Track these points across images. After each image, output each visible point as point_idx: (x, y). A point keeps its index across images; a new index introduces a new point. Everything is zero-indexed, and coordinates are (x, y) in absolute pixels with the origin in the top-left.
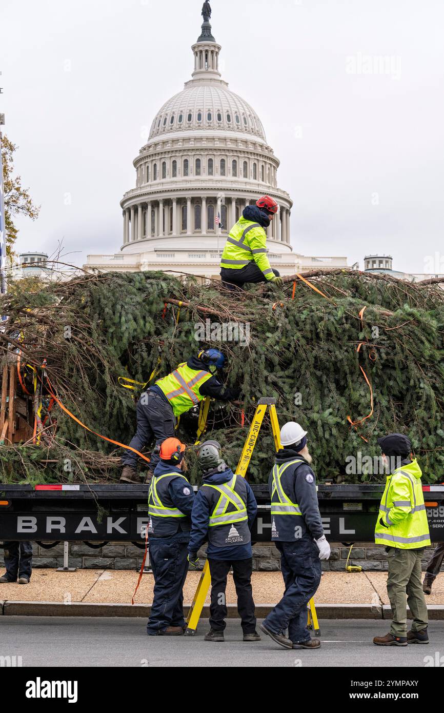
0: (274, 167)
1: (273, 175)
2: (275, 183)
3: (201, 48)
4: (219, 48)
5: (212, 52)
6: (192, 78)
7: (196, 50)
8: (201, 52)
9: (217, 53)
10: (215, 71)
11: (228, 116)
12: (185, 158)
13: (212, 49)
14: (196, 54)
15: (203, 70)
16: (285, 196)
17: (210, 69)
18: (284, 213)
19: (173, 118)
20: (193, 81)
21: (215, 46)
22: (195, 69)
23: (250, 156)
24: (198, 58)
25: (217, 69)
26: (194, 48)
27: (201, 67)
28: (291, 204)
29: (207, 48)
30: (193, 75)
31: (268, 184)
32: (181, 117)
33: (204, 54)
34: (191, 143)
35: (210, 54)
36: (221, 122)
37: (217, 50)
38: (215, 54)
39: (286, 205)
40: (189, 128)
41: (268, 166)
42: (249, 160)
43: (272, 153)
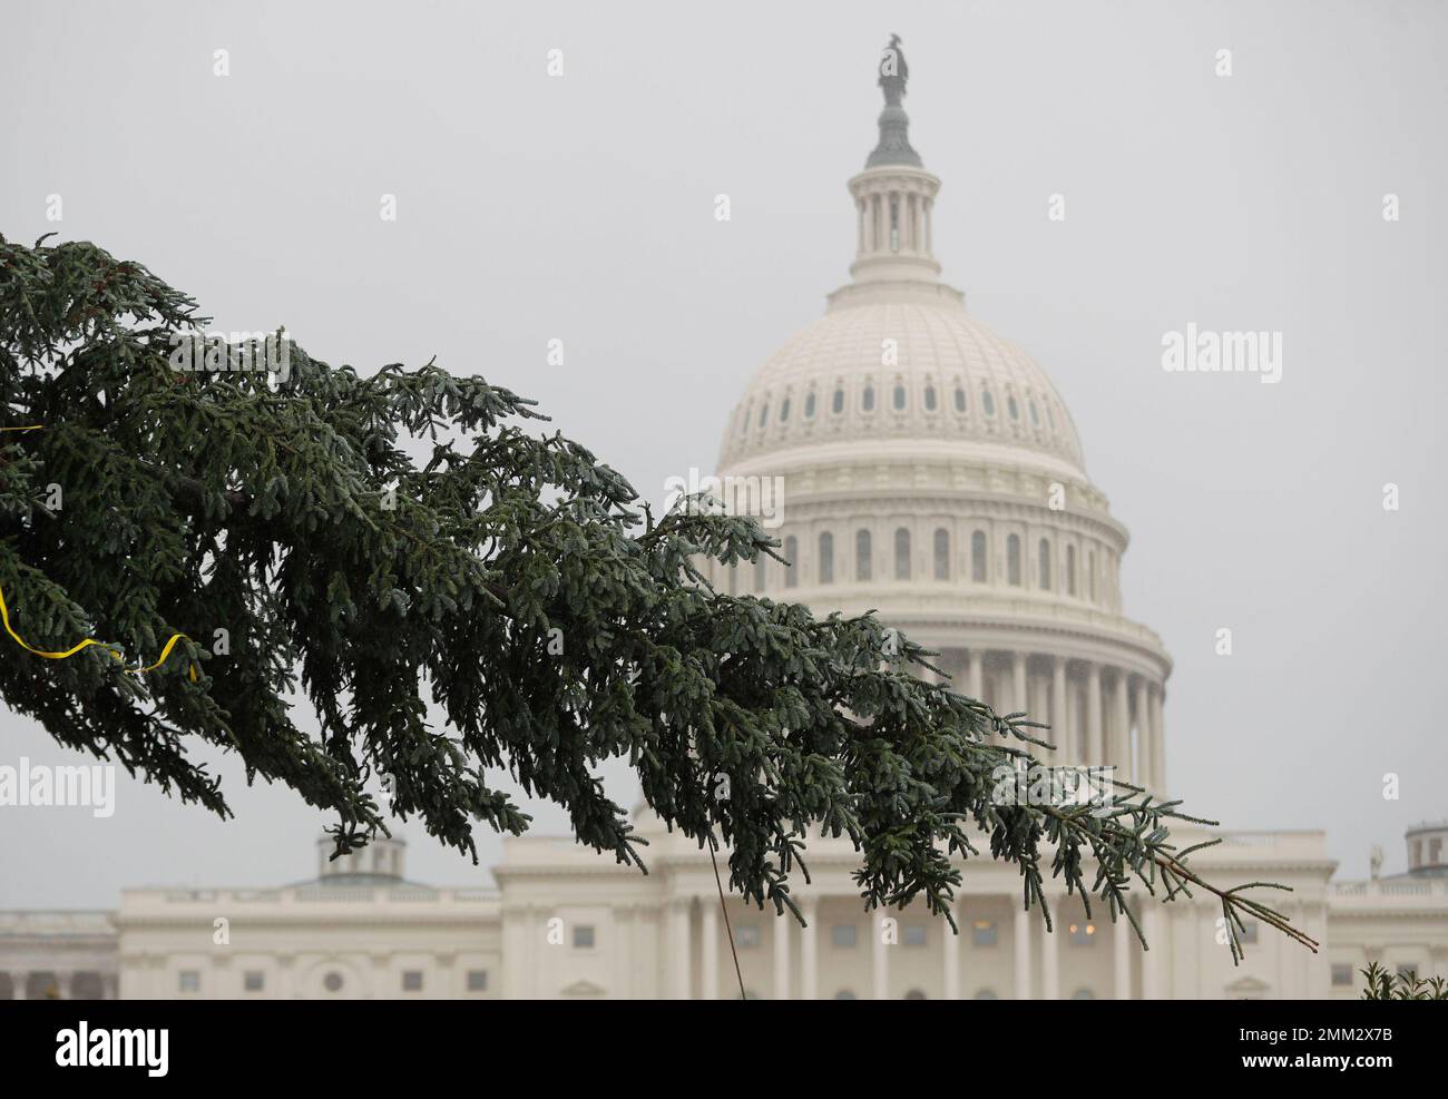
0: (1110, 550)
1: (1104, 573)
2: (1115, 598)
3: (876, 188)
4: (934, 185)
5: (912, 198)
6: (849, 280)
7: (862, 193)
8: (877, 198)
9: (927, 202)
10: (923, 255)
11: (960, 395)
12: (824, 527)
13: (912, 187)
14: (861, 203)
15: (885, 252)
16: (1145, 640)
17: (906, 252)
18: (1143, 696)
19: (787, 404)
20: (850, 288)
21: (919, 181)
22: (862, 249)
24: (868, 215)
25: (928, 247)
26: (855, 186)
27: (876, 245)
28: (1167, 667)
29: (894, 186)
30: (853, 270)
31: (1088, 605)
32: (811, 402)
33: (885, 204)
35: (903, 204)
36: (936, 412)
37: (926, 191)
38: (919, 205)
39: (1150, 669)
40: (837, 434)
41: (1087, 547)
43: (1100, 507)
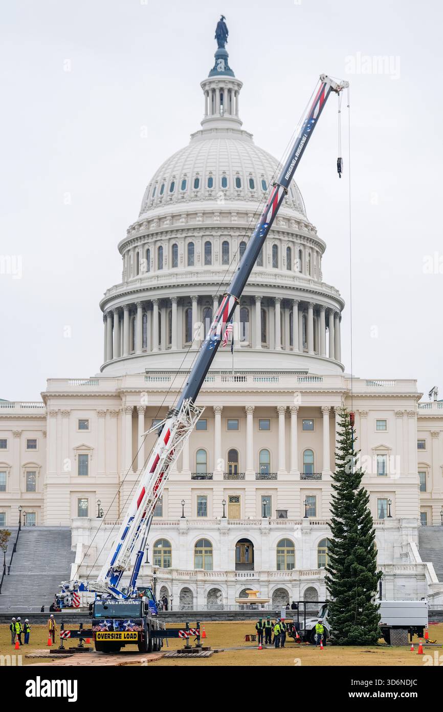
0: (317, 252)
1: (315, 263)
2: (320, 274)
3: (213, 86)
4: (240, 85)
5: (230, 91)
6: (201, 128)
7: (207, 88)
8: (214, 91)
9: (236, 93)
10: (234, 117)
11: (251, 181)
12: (190, 240)
13: (230, 86)
14: (207, 93)
15: (217, 116)
16: (333, 294)
17: (227, 115)
18: (332, 318)
19: (173, 184)
20: (202, 131)
21: (233, 83)
22: (206, 114)
23: (281, 237)
24: (209, 99)
25: (237, 114)
26: (204, 85)
27: (213, 112)
28: (342, 306)
29: (222, 85)
30: (202, 124)
31: (308, 277)
32: (184, 183)
33: (218, 93)
34: (197, 219)
35: (226, 94)
36: (241, 189)
37: (236, 88)
38: (233, 94)
39: (335, 306)
40: (196, 198)
41: (308, 251)
42: (281, 243)
43: (313, 233)
